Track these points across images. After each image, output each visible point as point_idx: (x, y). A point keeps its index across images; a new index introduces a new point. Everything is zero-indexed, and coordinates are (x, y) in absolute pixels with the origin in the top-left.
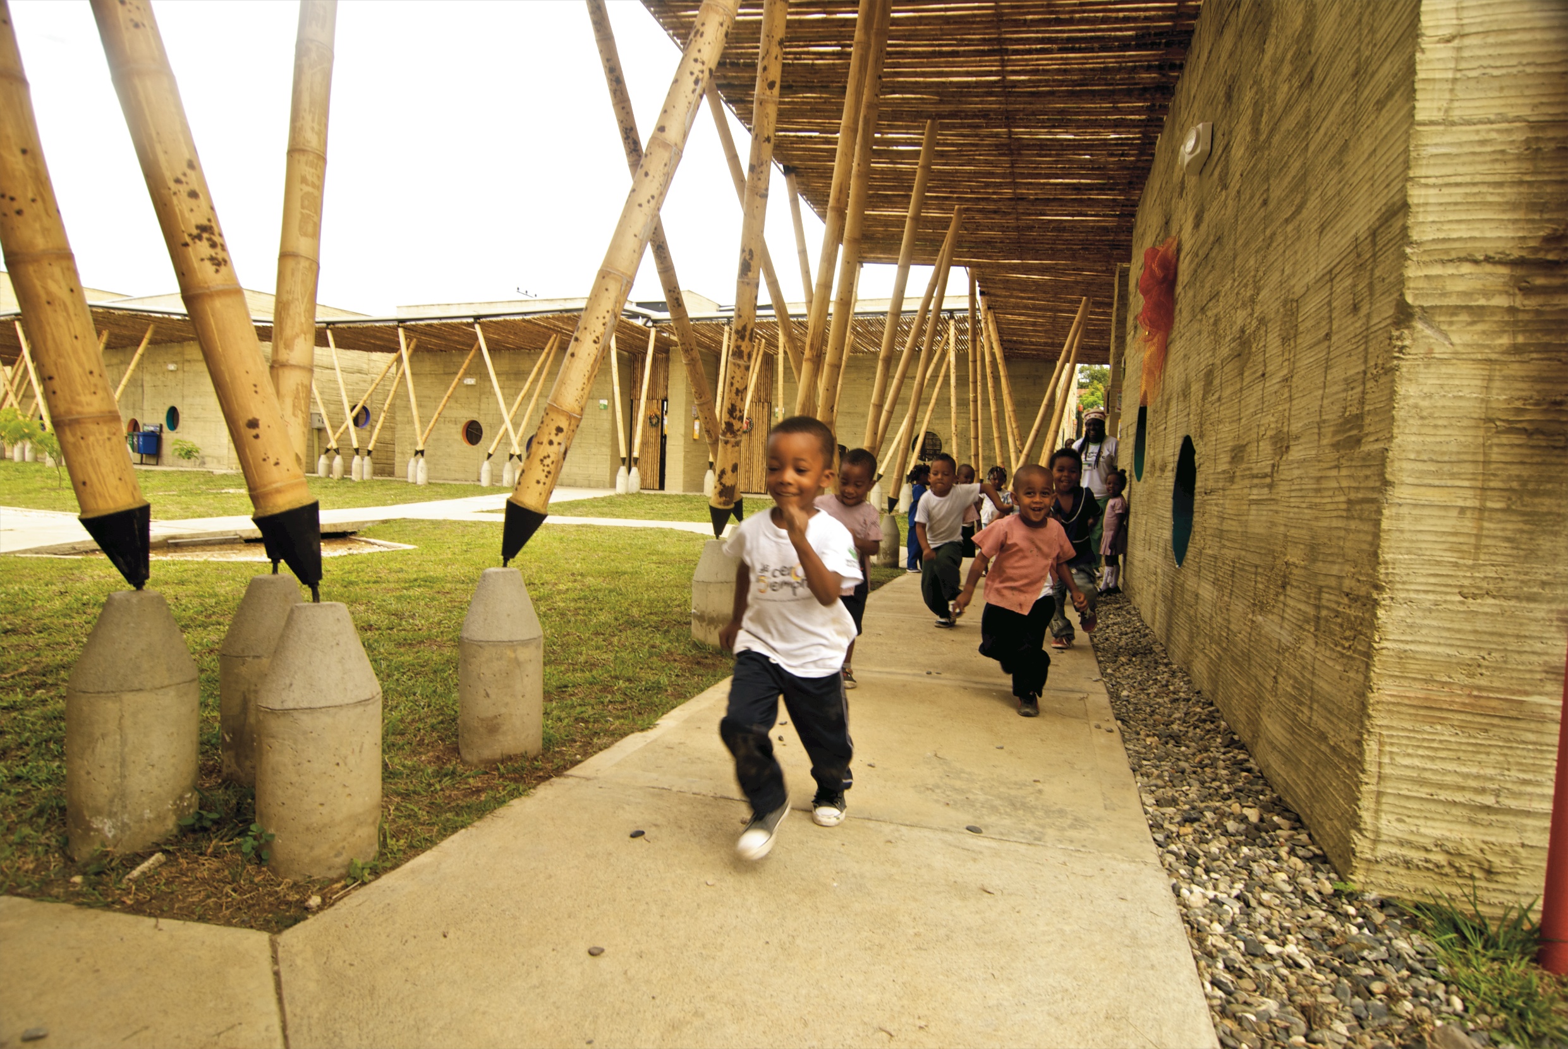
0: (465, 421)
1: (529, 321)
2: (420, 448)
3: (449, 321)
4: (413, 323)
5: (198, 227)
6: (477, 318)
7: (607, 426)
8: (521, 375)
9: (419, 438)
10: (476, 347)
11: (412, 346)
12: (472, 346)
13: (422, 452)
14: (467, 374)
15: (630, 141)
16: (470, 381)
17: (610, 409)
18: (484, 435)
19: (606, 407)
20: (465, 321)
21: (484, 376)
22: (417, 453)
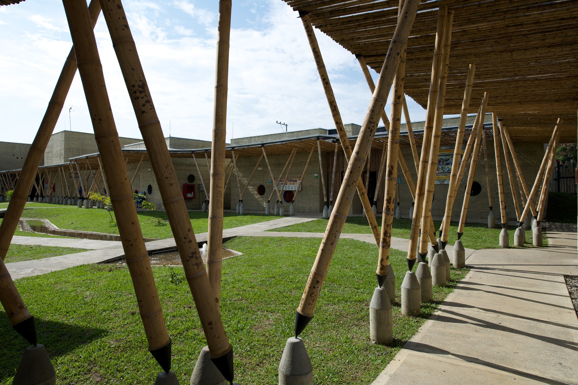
0: (258, 185)
1: (283, 144)
2: (241, 199)
3: (251, 146)
4: (237, 148)
5: (192, 253)
6: (263, 145)
7: (318, 185)
8: (281, 165)
9: (240, 195)
10: (262, 155)
11: (237, 156)
12: (261, 155)
13: (242, 201)
14: (259, 166)
15: (333, 106)
16: (260, 169)
17: (319, 178)
18: (266, 191)
19: (317, 177)
20: (258, 146)
21: (265, 166)
22: (240, 201)
